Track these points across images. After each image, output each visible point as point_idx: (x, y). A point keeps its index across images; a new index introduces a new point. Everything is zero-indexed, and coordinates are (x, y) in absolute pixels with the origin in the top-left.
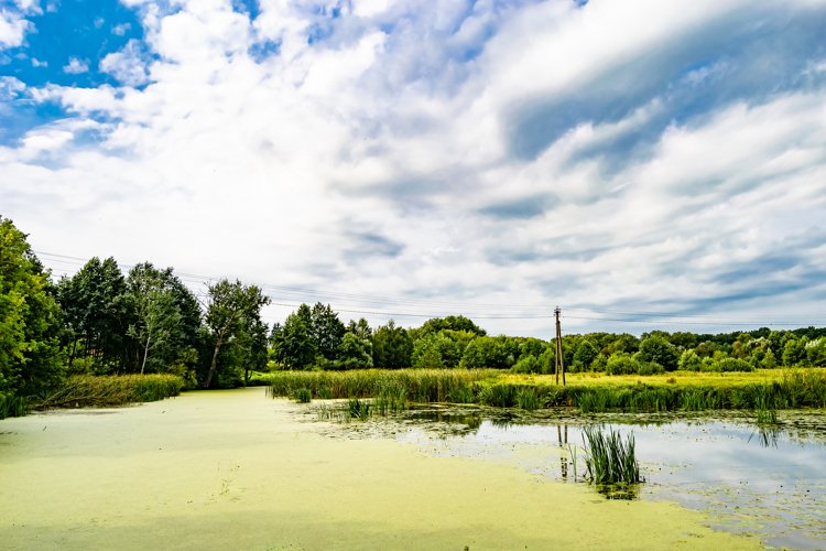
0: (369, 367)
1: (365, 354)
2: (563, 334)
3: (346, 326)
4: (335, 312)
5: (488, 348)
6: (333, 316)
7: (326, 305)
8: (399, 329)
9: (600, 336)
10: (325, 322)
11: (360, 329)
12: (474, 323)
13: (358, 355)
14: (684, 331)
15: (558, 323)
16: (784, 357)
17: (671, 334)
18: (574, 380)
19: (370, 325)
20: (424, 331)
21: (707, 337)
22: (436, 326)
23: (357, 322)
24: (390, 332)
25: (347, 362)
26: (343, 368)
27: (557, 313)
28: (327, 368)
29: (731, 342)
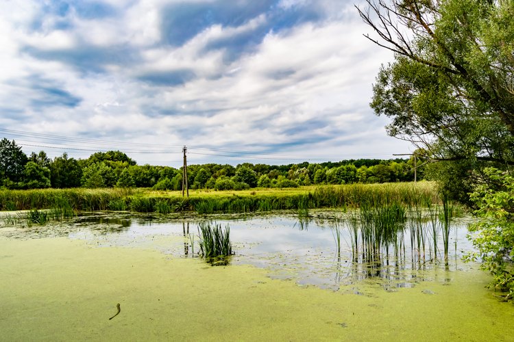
0: (47, 187)
1: (44, 177)
2: (188, 164)
3: (28, 156)
4: (19, 146)
5: (137, 173)
6: (17, 149)
7: (11, 141)
8: (71, 160)
9: (212, 166)
10: (11, 154)
11: (40, 159)
12: (128, 156)
13: (39, 178)
14: (262, 163)
15: (185, 157)
16: (315, 179)
17: (254, 165)
18: (194, 194)
19: (48, 156)
20: (92, 161)
21: (275, 167)
22: (99, 158)
23: (38, 154)
24: (64, 162)
25: (29, 183)
26: (26, 188)
27: (185, 150)
28: (12, 188)
29: (287, 170)
